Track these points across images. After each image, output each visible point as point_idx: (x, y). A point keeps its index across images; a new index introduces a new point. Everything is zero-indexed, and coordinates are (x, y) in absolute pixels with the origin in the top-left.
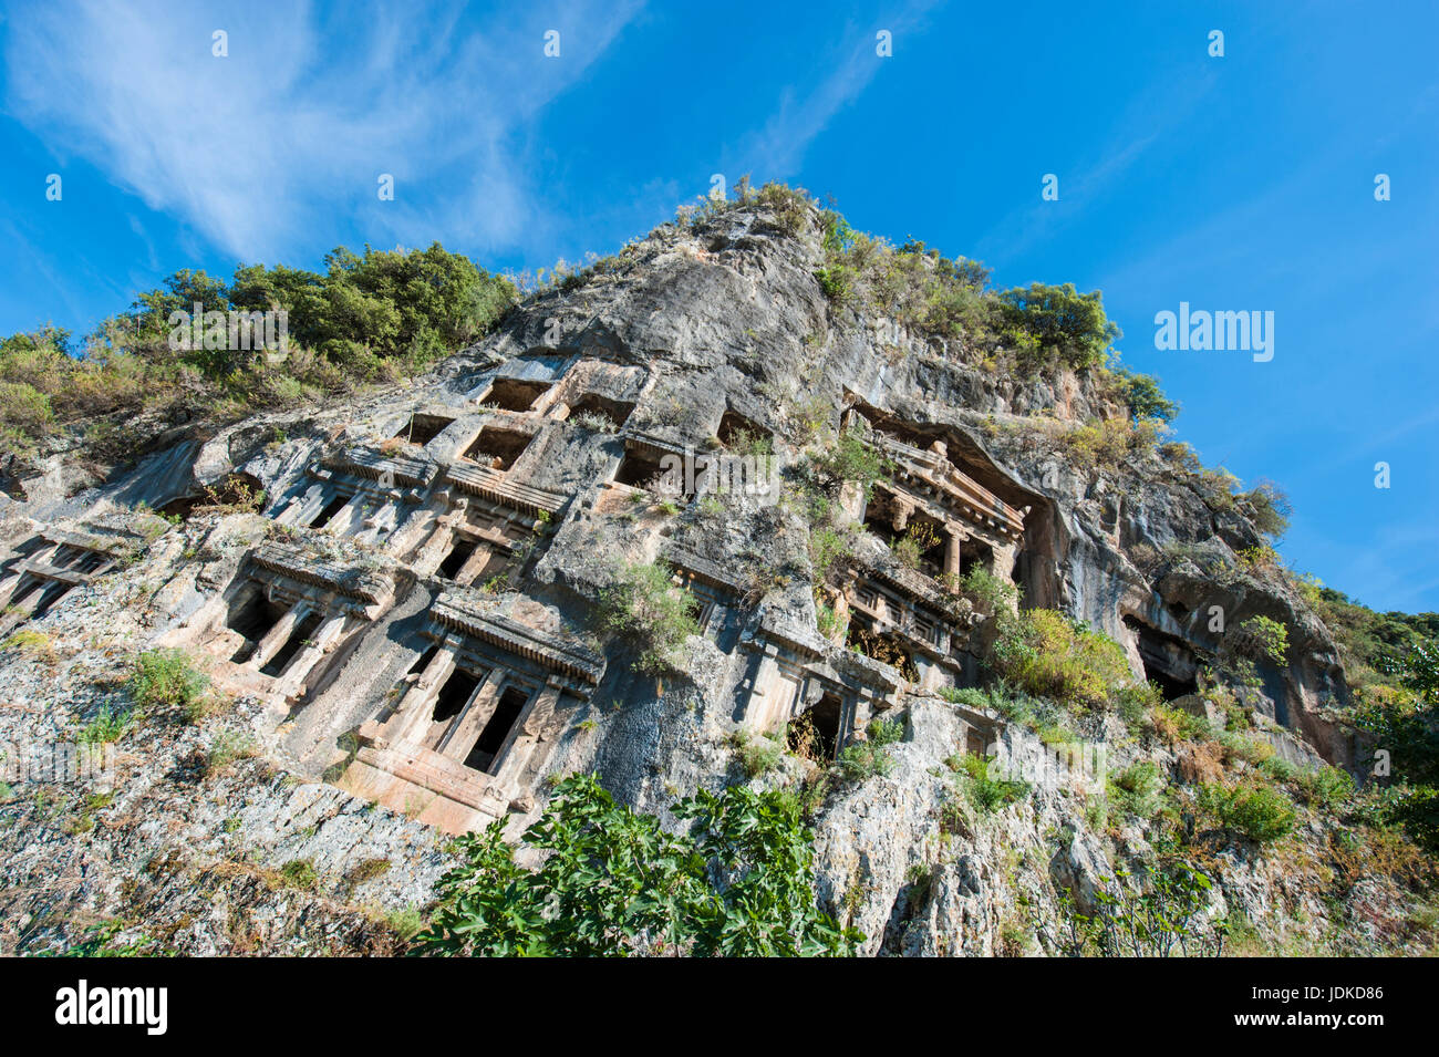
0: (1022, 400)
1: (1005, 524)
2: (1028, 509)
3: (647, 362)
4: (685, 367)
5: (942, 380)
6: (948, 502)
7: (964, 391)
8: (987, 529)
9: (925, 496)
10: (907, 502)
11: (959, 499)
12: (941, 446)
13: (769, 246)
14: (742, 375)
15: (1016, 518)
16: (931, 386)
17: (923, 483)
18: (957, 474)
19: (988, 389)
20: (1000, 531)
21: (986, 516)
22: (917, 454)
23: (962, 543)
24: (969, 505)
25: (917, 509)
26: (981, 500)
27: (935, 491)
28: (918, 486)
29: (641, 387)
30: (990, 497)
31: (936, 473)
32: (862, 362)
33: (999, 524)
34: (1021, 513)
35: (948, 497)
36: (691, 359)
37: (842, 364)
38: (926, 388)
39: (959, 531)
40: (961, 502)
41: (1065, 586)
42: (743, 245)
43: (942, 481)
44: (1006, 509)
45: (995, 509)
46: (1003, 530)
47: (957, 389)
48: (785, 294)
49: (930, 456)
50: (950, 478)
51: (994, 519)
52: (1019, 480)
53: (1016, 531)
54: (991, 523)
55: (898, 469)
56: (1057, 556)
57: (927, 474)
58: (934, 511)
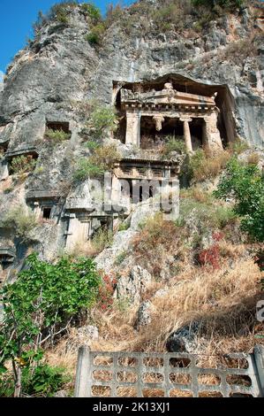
2: (216, 94)
3: (12, 120)
5: (165, 54)
6: (177, 108)
7: (177, 54)
8: (199, 111)
9: (167, 110)
10: (159, 117)
11: (182, 105)
12: (168, 85)
13: (57, 37)
14: (52, 104)
15: (211, 100)
16: (161, 59)
17: (163, 105)
18: (179, 94)
19: (189, 47)
20: (205, 109)
21: (196, 106)
22: (158, 94)
23: (189, 123)
24: (187, 105)
25: (165, 118)
26: (193, 100)
27: (170, 106)
28: (162, 107)
29: (11, 131)
30: (196, 97)
31: (169, 98)
32: (121, 65)
33: (203, 107)
34: (213, 98)
35: (176, 106)
37: (110, 72)
38: (158, 61)
39: (186, 119)
40: (183, 105)
41: (237, 121)
42: (47, 43)
43: (173, 100)
44: (205, 99)
45: (200, 101)
47: (173, 54)
48: (68, 56)
49: (164, 92)
50: (176, 97)
51: (201, 105)
52: (209, 83)
53: (212, 106)
54: (200, 108)
55: (150, 104)
56: (232, 109)
57: (164, 100)
58: (173, 115)
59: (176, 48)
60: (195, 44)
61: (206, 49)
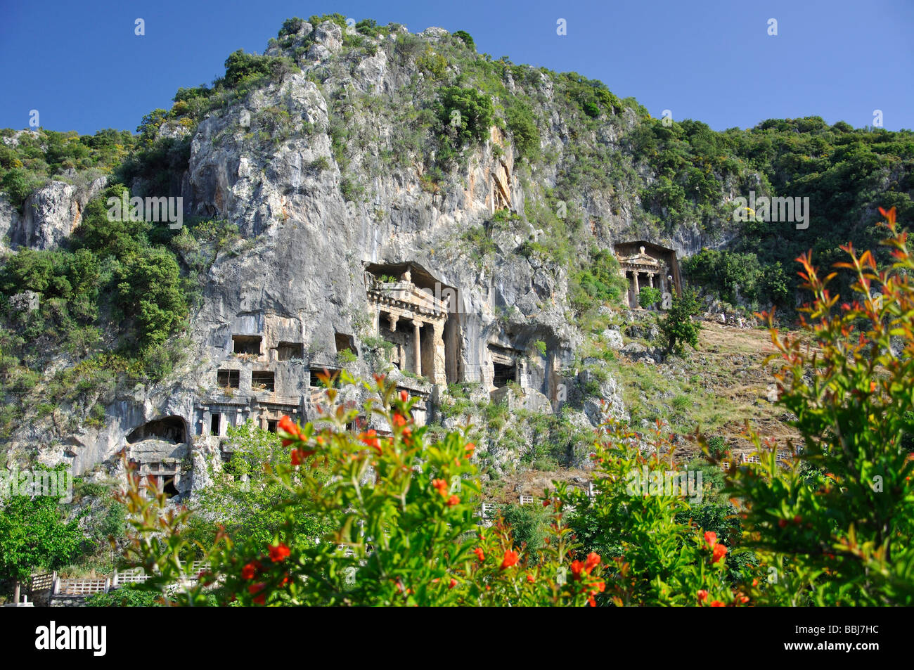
0: (447, 204)
1: (439, 312)
3: (298, 315)
4: (313, 313)
5: (404, 216)
6: (413, 308)
7: (416, 219)
8: (432, 316)
10: (395, 314)
11: (418, 305)
13: (317, 189)
14: (333, 306)
15: (444, 306)
16: (399, 222)
17: (402, 303)
18: (417, 290)
19: (428, 208)
20: (437, 316)
21: (430, 310)
25: (400, 317)
26: (428, 301)
27: (407, 305)
29: (301, 332)
32: (366, 235)
33: (436, 312)
35: (413, 306)
36: (314, 308)
37: (359, 247)
38: (396, 226)
39: (418, 322)
41: (464, 339)
42: (303, 191)
43: (411, 298)
44: (439, 303)
45: (434, 305)
47: (412, 219)
50: (413, 293)
51: (434, 310)
52: (444, 280)
53: (443, 312)
54: (433, 313)
55: (391, 299)
56: (461, 323)
57: (403, 297)
58: (407, 314)
59: (417, 211)
60: (434, 204)
61: (442, 210)
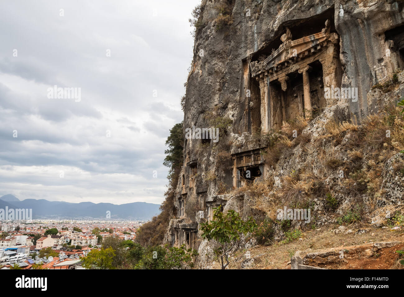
1: (318, 45)
2: (326, 23)
6: (294, 60)
8: (314, 53)
9: (287, 67)
12: (283, 38)
15: (323, 35)
17: (283, 64)
18: (293, 43)
21: (309, 50)
22: (276, 53)
23: (307, 71)
24: (300, 53)
25: (288, 75)
26: (306, 43)
27: (287, 62)
30: (308, 39)
31: (286, 53)
32: (246, 37)
34: (324, 30)
37: (239, 51)
39: (304, 68)
43: (290, 52)
44: (317, 36)
45: (313, 41)
46: (319, 48)
49: (281, 48)
50: (292, 48)
51: (313, 47)
53: (325, 42)
54: (312, 51)
57: (284, 58)
58: (293, 68)
